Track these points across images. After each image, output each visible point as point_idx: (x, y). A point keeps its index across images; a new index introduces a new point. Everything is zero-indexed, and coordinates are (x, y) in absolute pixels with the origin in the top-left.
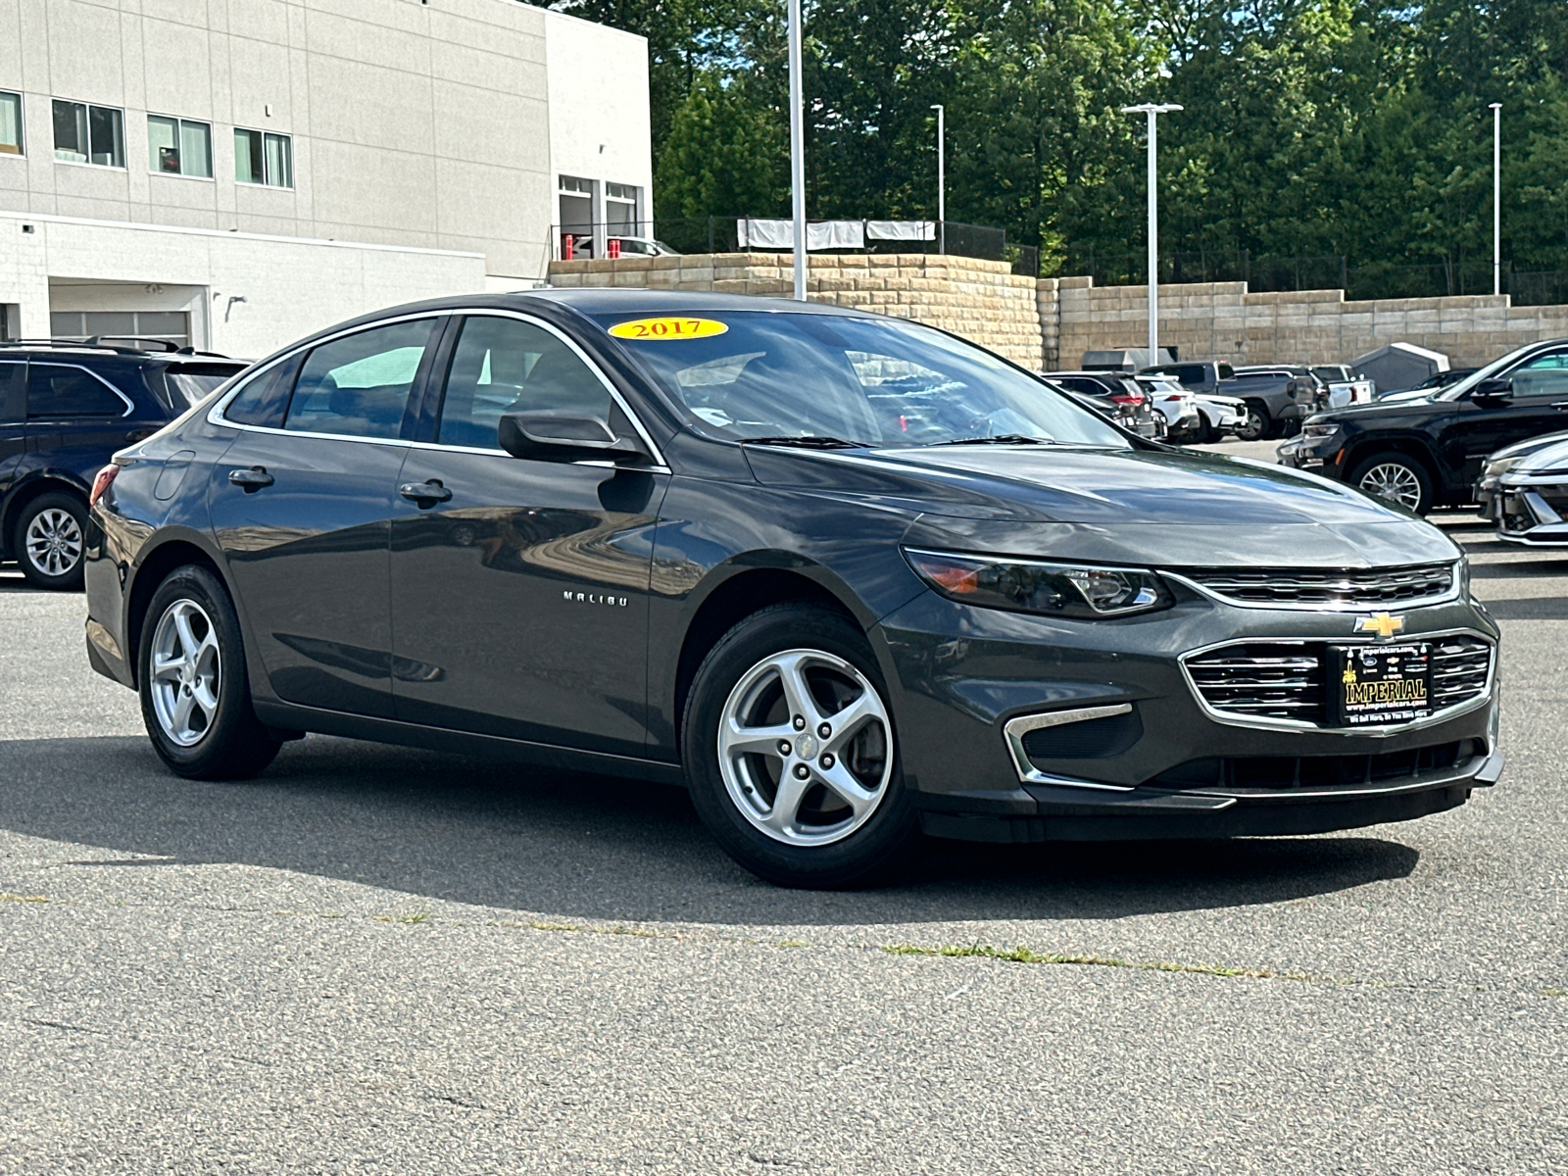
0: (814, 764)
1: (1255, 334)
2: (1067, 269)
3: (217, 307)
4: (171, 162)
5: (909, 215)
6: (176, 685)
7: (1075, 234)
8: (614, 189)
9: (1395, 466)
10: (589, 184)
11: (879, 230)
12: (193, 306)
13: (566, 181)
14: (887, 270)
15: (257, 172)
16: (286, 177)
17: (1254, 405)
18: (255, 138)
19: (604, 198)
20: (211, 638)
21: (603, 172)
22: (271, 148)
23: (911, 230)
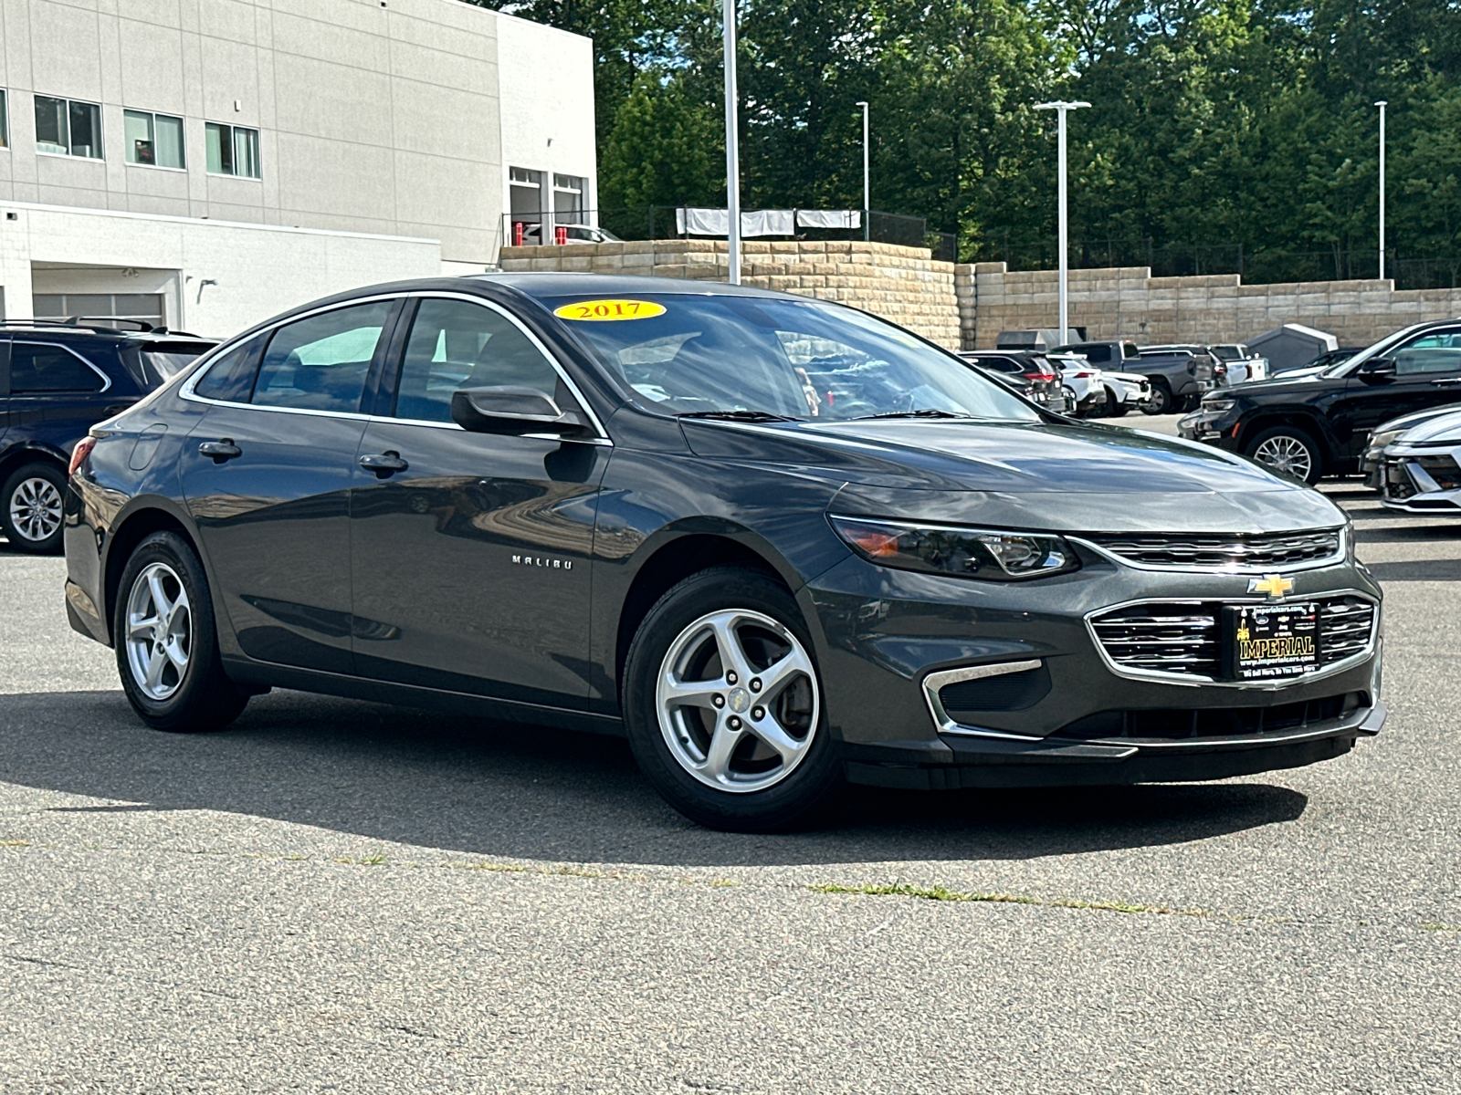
0: (746, 716)
1: (1158, 316)
2: (983, 256)
3: (190, 290)
4: (145, 154)
5: (837, 205)
6: (150, 643)
7: (991, 222)
8: (561, 179)
9: (1287, 438)
10: (538, 176)
11: (809, 218)
12: (167, 289)
13: (516, 173)
14: (816, 255)
15: (227, 164)
16: (254, 168)
17: (1157, 382)
18: (224, 131)
19: (552, 188)
20: (183, 599)
21: (551, 164)
22: (240, 141)
23: (834, 219)
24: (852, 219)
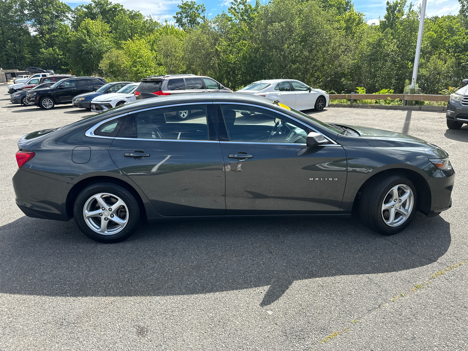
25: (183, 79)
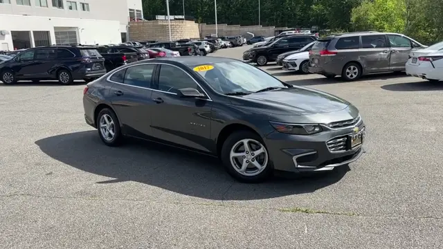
0: (250, 160)
1: (228, 31)
2: (202, 22)
3: (80, 30)
4: (71, 8)
5: (180, 15)
6: (105, 129)
7: (203, 17)
8: (137, 11)
10: (133, 10)
11: (177, 17)
12: (76, 30)
13: (130, 10)
14: (178, 23)
15: (84, 9)
16: (88, 10)
17: (231, 43)
18: (83, 4)
19: (136, 12)
20: (112, 122)
21: (136, 8)
22: (85, 6)
23: (180, 17)
24: (183, 17)
25: (358, 37)
